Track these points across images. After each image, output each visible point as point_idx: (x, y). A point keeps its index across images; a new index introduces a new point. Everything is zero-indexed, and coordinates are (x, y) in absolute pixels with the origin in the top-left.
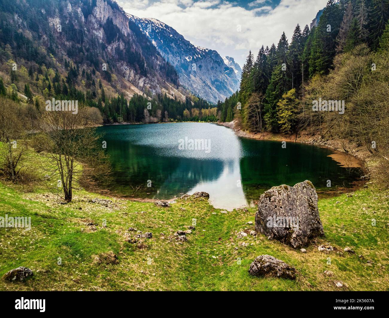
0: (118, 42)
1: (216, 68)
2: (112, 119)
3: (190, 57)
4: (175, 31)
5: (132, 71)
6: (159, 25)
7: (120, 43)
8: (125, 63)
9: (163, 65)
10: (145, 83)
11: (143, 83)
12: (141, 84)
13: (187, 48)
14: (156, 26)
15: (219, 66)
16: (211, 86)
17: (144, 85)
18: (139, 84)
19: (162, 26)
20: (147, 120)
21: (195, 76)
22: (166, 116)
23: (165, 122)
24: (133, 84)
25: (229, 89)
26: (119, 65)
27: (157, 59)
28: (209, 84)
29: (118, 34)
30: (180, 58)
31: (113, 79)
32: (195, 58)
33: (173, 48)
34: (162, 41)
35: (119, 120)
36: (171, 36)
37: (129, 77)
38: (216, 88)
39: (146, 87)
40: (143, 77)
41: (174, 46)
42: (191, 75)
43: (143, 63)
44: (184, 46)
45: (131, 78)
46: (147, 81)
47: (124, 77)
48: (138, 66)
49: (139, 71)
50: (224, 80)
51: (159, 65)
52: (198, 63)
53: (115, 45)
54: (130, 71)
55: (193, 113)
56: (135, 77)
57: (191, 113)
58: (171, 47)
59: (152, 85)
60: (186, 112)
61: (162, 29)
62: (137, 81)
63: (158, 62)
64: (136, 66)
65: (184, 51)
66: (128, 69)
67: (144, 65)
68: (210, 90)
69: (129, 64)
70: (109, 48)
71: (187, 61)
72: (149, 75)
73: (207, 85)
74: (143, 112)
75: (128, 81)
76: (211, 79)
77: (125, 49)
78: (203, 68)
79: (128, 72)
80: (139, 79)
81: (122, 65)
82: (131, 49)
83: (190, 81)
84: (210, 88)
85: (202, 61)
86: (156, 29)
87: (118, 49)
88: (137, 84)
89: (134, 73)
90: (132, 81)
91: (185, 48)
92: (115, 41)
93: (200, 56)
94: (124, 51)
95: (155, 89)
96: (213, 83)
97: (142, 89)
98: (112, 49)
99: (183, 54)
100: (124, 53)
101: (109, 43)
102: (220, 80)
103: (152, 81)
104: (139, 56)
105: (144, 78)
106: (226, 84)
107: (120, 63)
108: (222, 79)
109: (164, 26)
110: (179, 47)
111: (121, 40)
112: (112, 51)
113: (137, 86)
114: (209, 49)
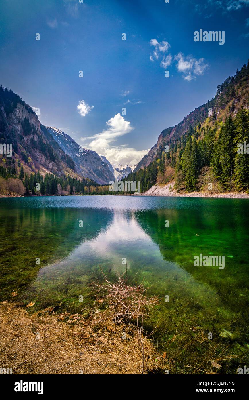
0: (33, 135)
1: (96, 162)
2: (31, 191)
3: (79, 154)
4: (69, 136)
5: (44, 157)
6: (58, 132)
7: (35, 136)
8: (38, 151)
9: (64, 156)
10: (53, 167)
11: (52, 166)
12: (50, 167)
13: (77, 148)
14: (56, 132)
15: (98, 161)
16: (93, 173)
17: (52, 168)
18: (49, 167)
19: (60, 132)
20: (60, 193)
21: (83, 166)
22: (74, 191)
23: (73, 195)
24: (44, 166)
25: (105, 176)
26: (33, 151)
27: (60, 152)
28: (92, 172)
29: (33, 129)
30: (73, 154)
31: (29, 161)
32: (83, 154)
33: (68, 147)
34: (60, 142)
35: (37, 192)
36: (67, 139)
37: (41, 161)
38: (97, 175)
39: (54, 169)
40: (52, 161)
41: (68, 146)
42: (80, 165)
43: (52, 152)
44: (75, 147)
45: (42, 162)
46: (55, 165)
47: (37, 161)
48: (48, 154)
49: (49, 158)
50: (101, 170)
51: (61, 156)
52: (84, 158)
53: (30, 137)
54: (42, 157)
55: (91, 189)
56: (45, 161)
57: (90, 189)
58: (66, 146)
59: (58, 168)
60: (86, 188)
61: (60, 134)
62: (47, 164)
63: (60, 154)
64: (46, 153)
65: (75, 150)
66: (40, 155)
67: (53, 153)
68: (93, 176)
69: (41, 151)
70: (25, 139)
71: (77, 156)
72: (56, 161)
73: (91, 172)
74: (57, 186)
75: (40, 164)
76: (93, 169)
77: (38, 140)
78: (88, 161)
79: (40, 157)
80: (49, 163)
81: (36, 152)
82: (43, 141)
83: (80, 169)
84: (93, 175)
85: (87, 157)
86: (56, 134)
87: (32, 140)
88: (47, 166)
89: (45, 159)
90: (43, 164)
91: (76, 148)
92: (31, 134)
93: (86, 154)
94: (38, 142)
95: (60, 171)
96: (94, 171)
97: (51, 170)
98: (27, 140)
99: (74, 152)
100: (37, 143)
101: (26, 135)
102: (99, 170)
103: (59, 165)
104: (49, 146)
105: (53, 163)
106: (103, 173)
107: (34, 150)
108: (100, 169)
109: (61, 133)
110: (72, 147)
111: (35, 133)
112: (27, 141)
113: (47, 168)
114: (91, 150)
